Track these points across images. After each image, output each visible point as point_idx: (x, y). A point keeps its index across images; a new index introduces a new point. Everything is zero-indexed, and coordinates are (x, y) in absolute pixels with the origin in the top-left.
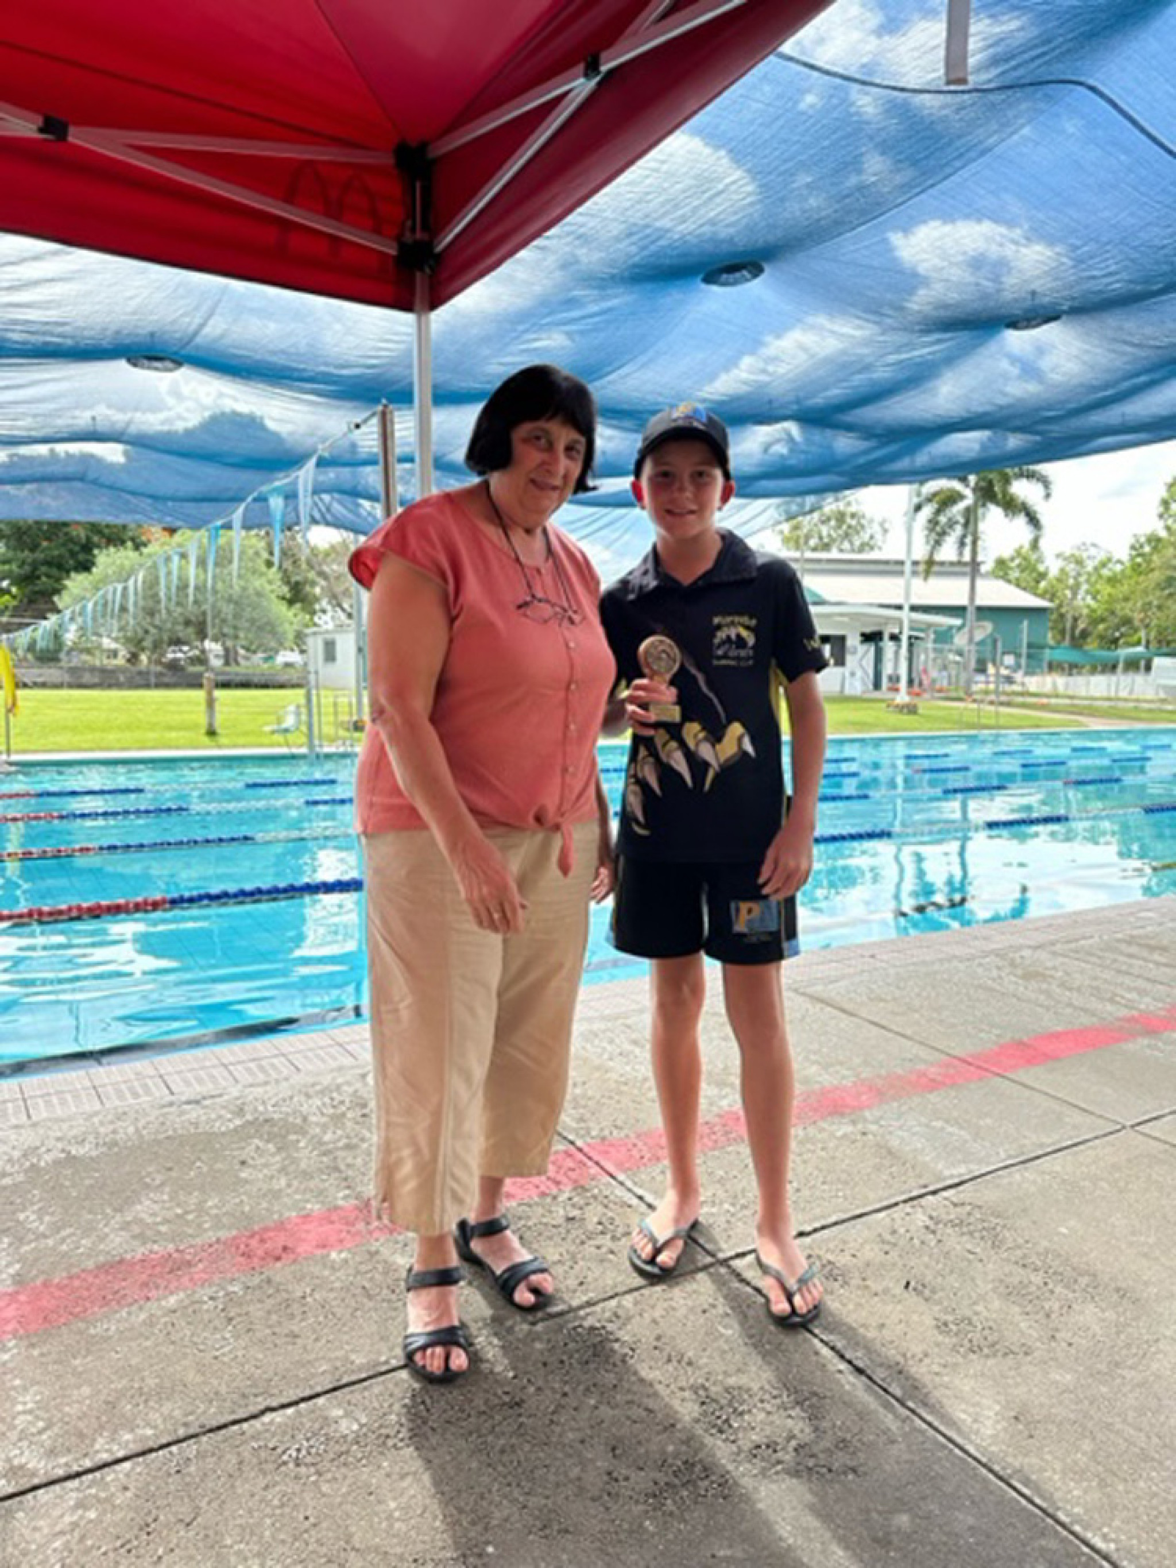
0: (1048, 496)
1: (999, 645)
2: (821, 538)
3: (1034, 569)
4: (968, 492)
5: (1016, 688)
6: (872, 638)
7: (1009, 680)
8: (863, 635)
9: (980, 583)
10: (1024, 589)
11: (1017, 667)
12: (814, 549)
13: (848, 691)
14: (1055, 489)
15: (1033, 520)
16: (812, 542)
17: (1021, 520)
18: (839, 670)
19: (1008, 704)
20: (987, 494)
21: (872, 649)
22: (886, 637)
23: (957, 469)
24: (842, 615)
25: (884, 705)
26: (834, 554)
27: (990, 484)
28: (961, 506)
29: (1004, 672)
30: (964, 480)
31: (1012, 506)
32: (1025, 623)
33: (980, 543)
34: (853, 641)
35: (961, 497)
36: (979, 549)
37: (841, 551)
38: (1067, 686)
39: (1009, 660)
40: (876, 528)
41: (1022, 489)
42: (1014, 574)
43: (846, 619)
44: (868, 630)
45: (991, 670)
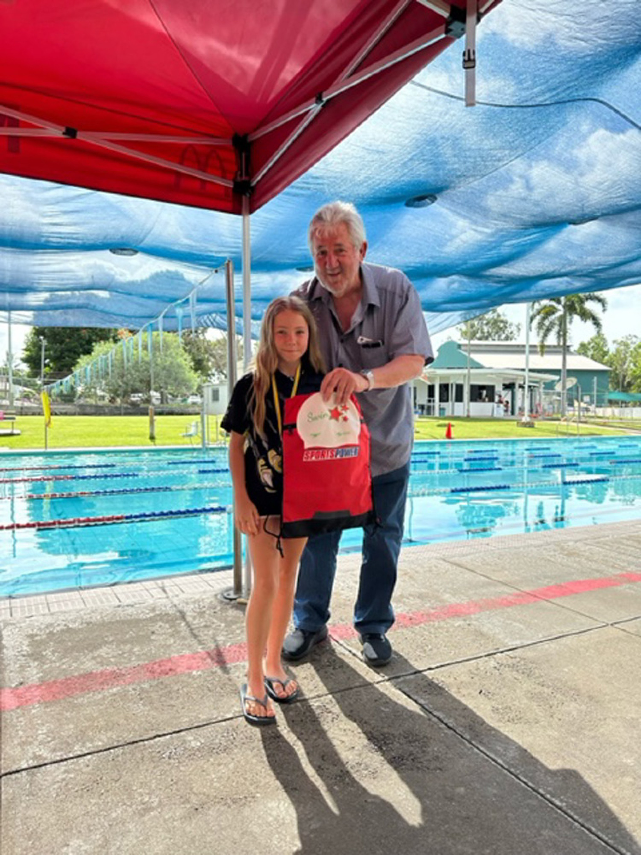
0: (604, 310)
1: (580, 390)
2: (483, 332)
3: (602, 350)
4: (560, 307)
5: (590, 414)
6: (509, 386)
7: (587, 410)
8: (504, 385)
9: (568, 357)
10: (596, 360)
11: (591, 402)
12: (480, 339)
13: (495, 415)
14: (608, 307)
15: (597, 323)
16: (479, 335)
17: (590, 322)
18: (491, 404)
19: (586, 423)
20: (571, 309)
21: (510, 392)
22: (517, 386)
23: (554, 296)
24: (492, 374)
25: (515, 423)
26: (490, 342)
27: (573, 303)
28: (557, 315)
29: (583, 405)
30: (559, 302)
31: (586, 315)
32: (595, 379)
33: (568, 334)
34: (499, 388)
35: (557, 310)
36: (567, 338)
37: (494, 340)
38: (620, 413)
39: (586, 398)
40: (514, 328)
41: (590, 305)
42: (590, 353)
43: (494, 376)
44: (507, 382)
45: (576, 404)
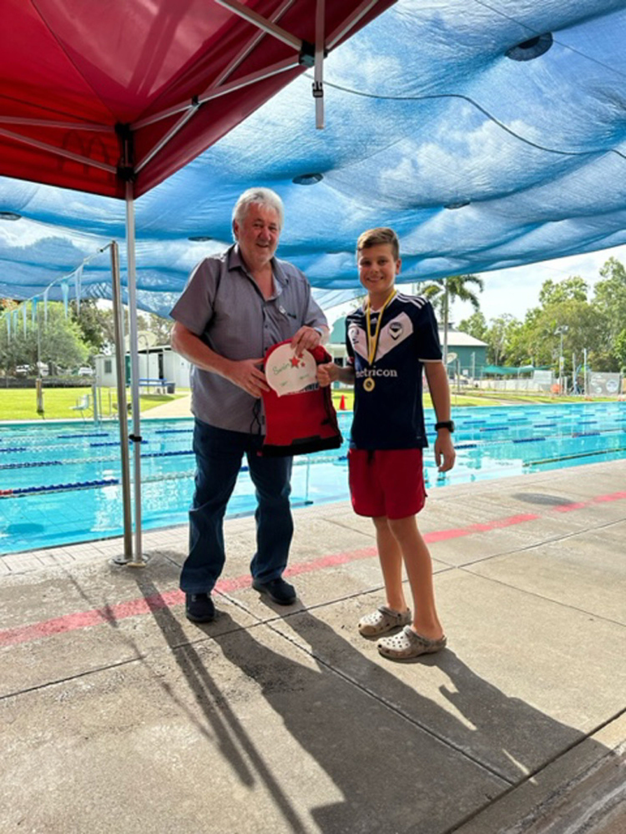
0: (482, 291)
1: (459, 364)
3: (480, 327)
4: (442, 287)
5: (469, 386)
7: (465, 382)
9: (449, 334)
10: (475, 337)
11: (470, 375)
14: (485, 287)
15: (475, 302)
17: (469, 302)
19: (464, 394)
20: (452, 289)
23: (437, 276)
27: (453, 284)
28: (440, 294)
29: (462, 378)
30: (441, 283)
31: (464, 295)
32: (473, 354)
33: (449, 313)
35: (439, 290)
36: (449, 316)
38: (495, 386)
39: (466, 372)
41: (469, 286)
42: (470, 329)
45: (456, 377)
